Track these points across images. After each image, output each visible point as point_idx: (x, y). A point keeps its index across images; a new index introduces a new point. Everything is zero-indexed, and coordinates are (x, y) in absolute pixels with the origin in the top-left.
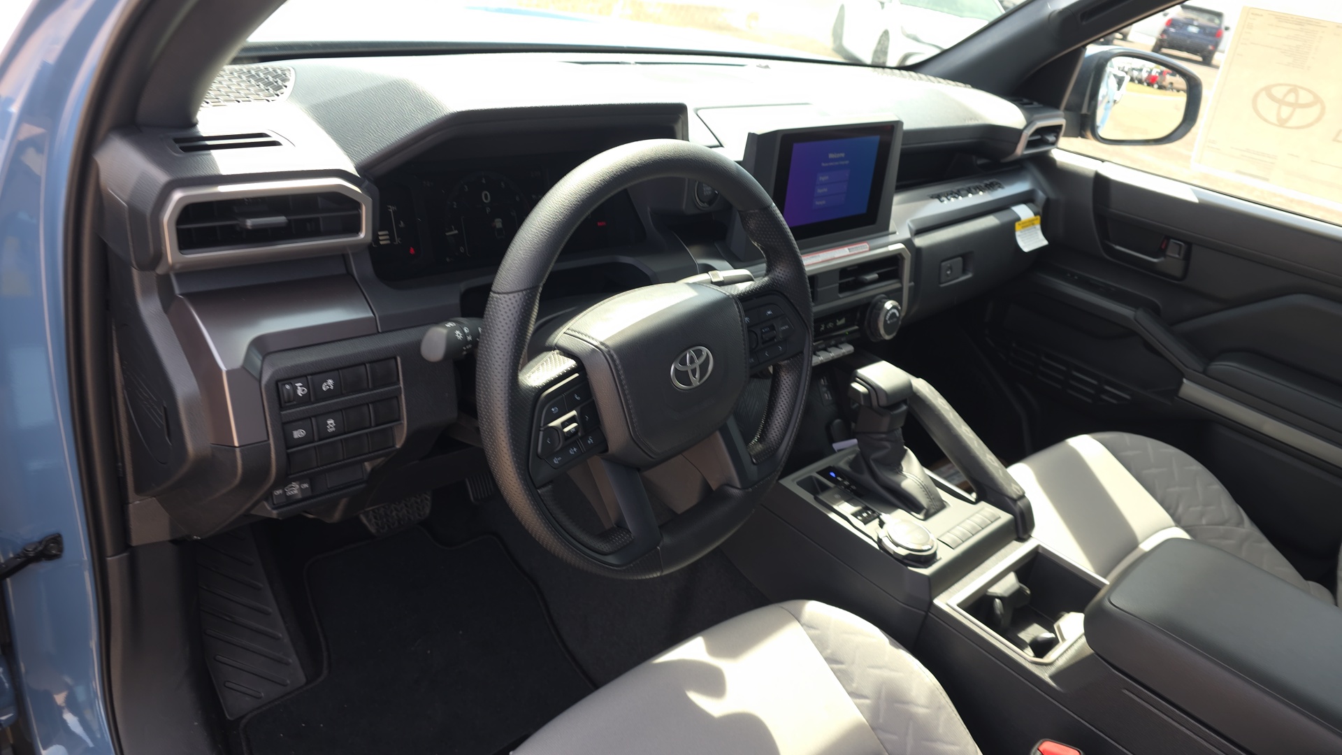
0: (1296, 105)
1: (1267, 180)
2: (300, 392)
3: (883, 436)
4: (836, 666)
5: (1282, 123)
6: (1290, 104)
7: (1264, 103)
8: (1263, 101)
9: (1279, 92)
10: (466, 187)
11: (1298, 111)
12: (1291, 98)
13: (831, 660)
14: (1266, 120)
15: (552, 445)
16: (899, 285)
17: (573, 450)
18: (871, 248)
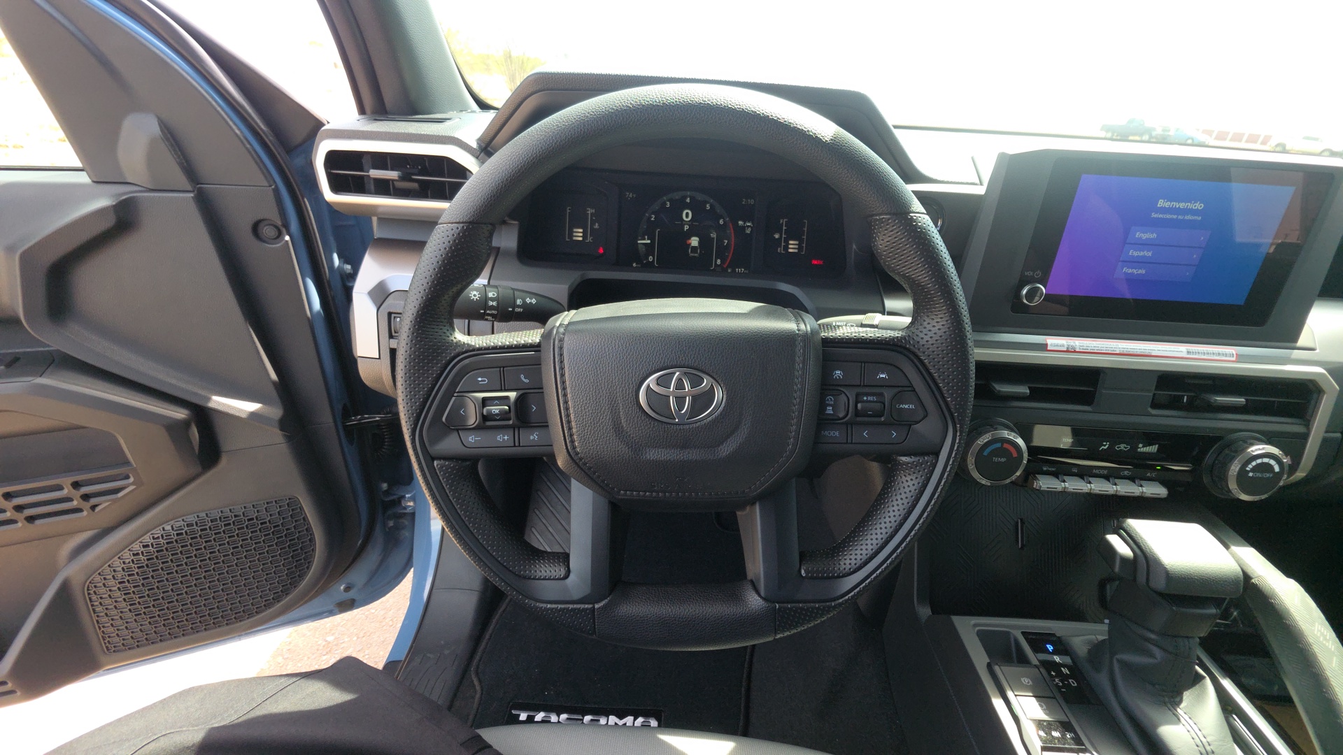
3: (1153, 636)
10: (668, 203)
15: (464, 418)
16: (1298, 429)
17: (503, 438)
18: (1240, 358)
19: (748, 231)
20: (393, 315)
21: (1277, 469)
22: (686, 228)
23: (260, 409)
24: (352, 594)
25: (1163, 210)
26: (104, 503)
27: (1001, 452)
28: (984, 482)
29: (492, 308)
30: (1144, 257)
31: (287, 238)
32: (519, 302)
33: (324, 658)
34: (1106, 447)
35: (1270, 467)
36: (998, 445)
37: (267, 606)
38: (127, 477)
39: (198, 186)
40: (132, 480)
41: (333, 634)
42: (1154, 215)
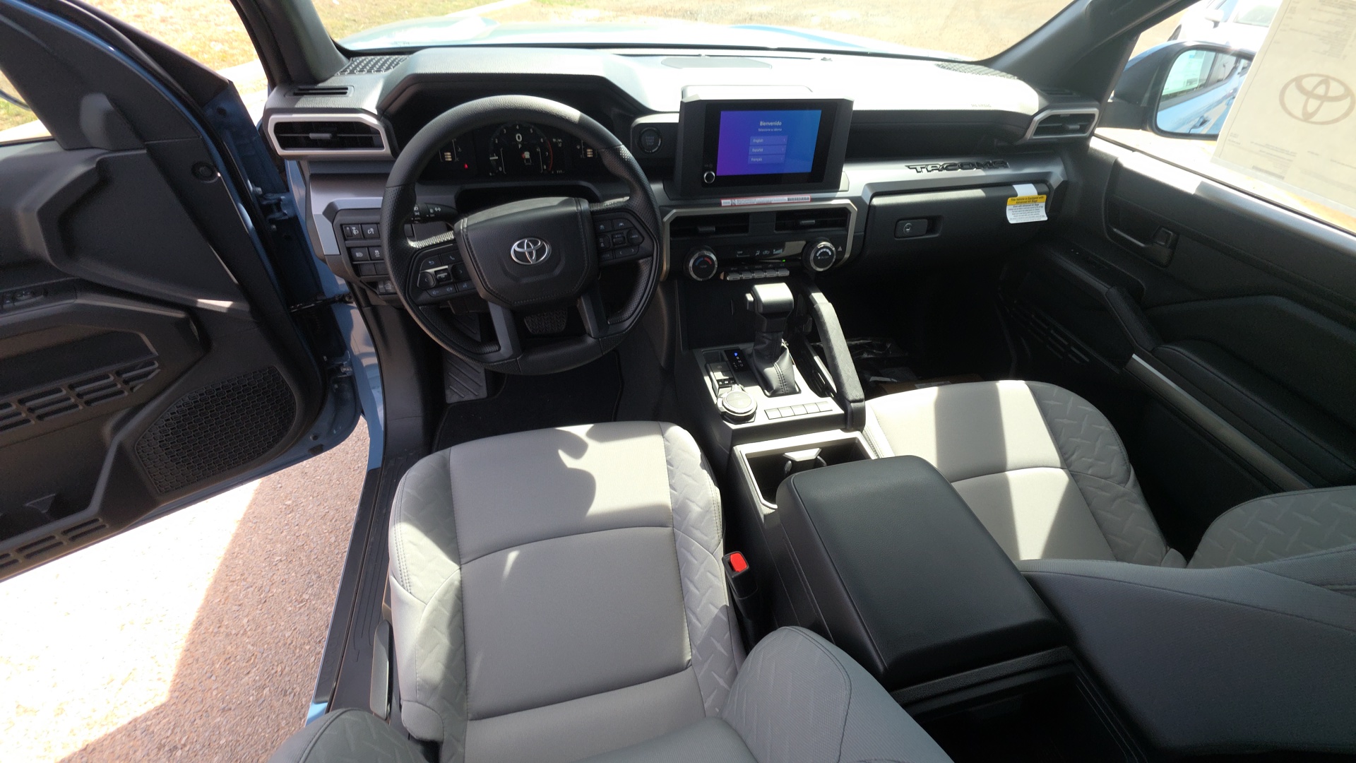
0: (1324, 98)
1: (1282, 178)
2: (355, 232)
3: (765, 334)
4: (669, 467)
5: (1307, 117)
6: (1318, 97)
7: (1293, 96)
8: (1292, 92)
9: (1309, 84)
10: (504, 130)
11: (1326, 104)
12: (1321, 90)
13: (669, 463)
14: (1290, 114)
15: (428, 283)
16: (844, 233)
17: (449, 289)
18: (813, 200)
19: (560, 145)
20: (344, 226)
21: (830, 253)
22: (520, 146)
23: (232, 305)
24: (319, 442)
25: (763, 127)
26: (139, 385)
27: (705, 262)
28: (699, 279)
29: (417, 216)
30: (759, 152)
31: (219, 175)
32: (431, 211)
33: (290, 515)
34: (758, 254)
35: (828, 253)
36: (702, 259)
37: (270, 446)
38: (153, 364)
39: (146, 143)
40: (157, 365)
41: (290, 500)
42: (760, 130)
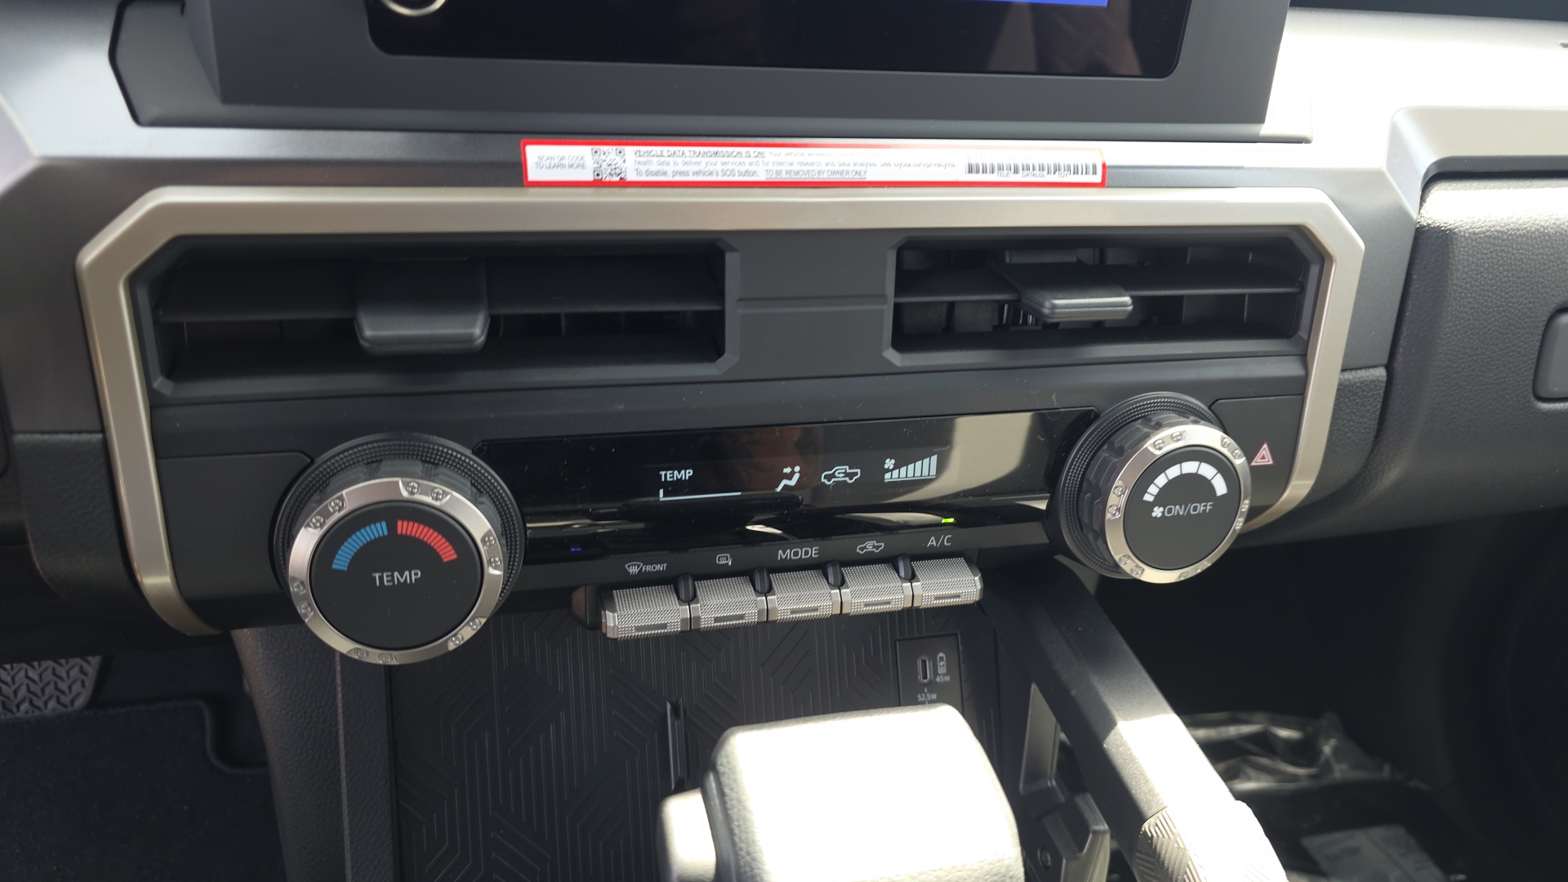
16: (1285, 368)
21: (1220, 487)
34: (793, 482)
35: (1205, 484)
36: (379, 529)
